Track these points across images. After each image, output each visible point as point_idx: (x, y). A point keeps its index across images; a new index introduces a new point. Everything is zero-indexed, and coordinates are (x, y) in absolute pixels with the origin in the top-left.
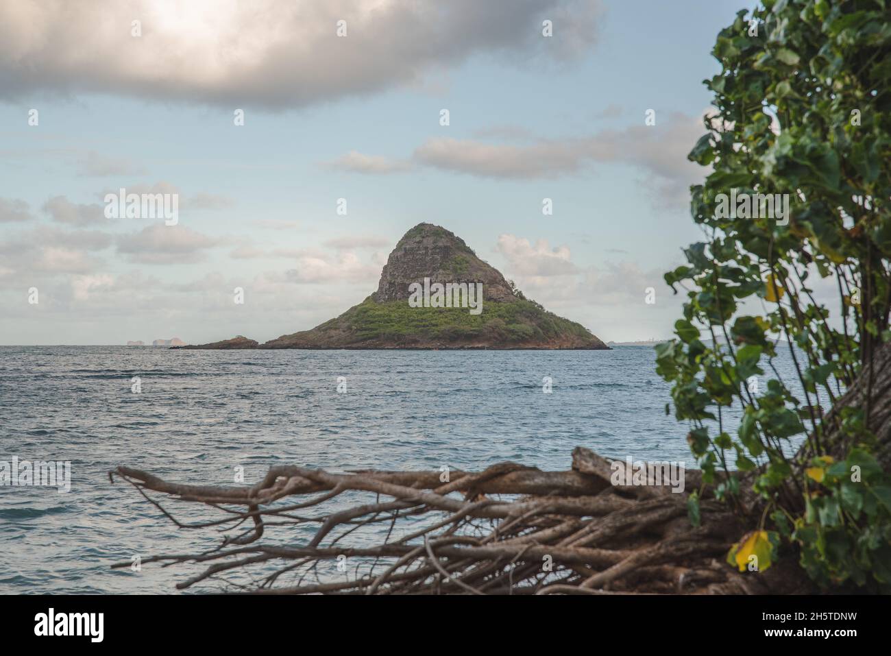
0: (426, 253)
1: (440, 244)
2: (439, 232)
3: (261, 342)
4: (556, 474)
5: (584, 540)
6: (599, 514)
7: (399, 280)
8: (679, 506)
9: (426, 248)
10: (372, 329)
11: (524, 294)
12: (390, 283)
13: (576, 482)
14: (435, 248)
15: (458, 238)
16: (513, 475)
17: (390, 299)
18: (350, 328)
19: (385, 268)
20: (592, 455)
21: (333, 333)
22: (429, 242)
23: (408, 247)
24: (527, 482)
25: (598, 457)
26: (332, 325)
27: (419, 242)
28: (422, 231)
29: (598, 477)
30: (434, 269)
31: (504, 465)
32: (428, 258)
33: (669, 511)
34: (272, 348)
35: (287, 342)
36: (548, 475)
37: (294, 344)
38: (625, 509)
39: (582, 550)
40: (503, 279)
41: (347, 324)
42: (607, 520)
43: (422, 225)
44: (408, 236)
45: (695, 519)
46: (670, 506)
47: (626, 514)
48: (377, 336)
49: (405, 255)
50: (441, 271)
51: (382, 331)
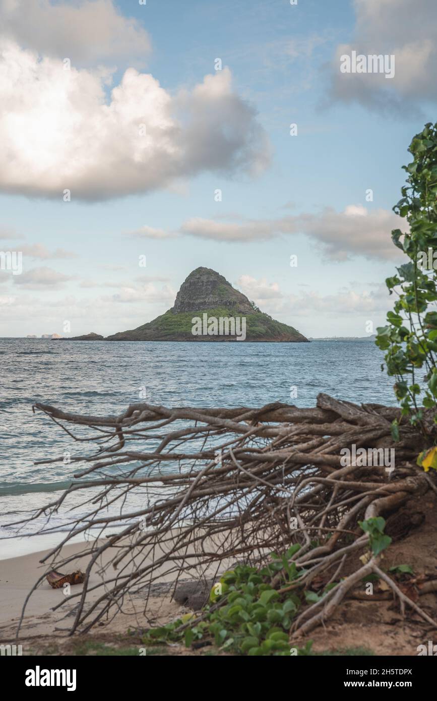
0: (203, 285)
1: (211, 280)
2: (210, 272)
3: (105, 336)
4: (308, 410)
5: (327, 450)
6: (336, 434)
7: (186, 301)
8: (386, 429)
9: (203, 282)
10: (170, 329)
11: (260, 309)
12: (181, 302)
13: (320, 415)
14: (208, 282)
15: (221, 276)
16: (280, 411)
17: (181, 312)
18: (157, 329)
19: (178, 293)
20: (329, 398)
21: (147, 331)
22: (204, 278)
23: (192, 281)
24: (289, 415)
25: (333, 400)
26: (147, 326)
27: (199, 278)
28: (200, 271)
29: (333, 411)
30: (207, 294)
31: (275, 404)
32: (204, 288)
33: (380, 432)
34: (112, 340)
35: (120, 337)
36: (302, 410)
37: (125, 338)
38: (352, 431)
39: (327, 456)
40: (248, 300)
41: (156, 326)
42: (341, 438)
43: (201, 268)
44: (192, 275)
45: (396, 437)
46: (380, 429)
47: (352, 434)
48: (173, 334)
49: (190, 286)
50: (211, 295)
51: (176, 330)
